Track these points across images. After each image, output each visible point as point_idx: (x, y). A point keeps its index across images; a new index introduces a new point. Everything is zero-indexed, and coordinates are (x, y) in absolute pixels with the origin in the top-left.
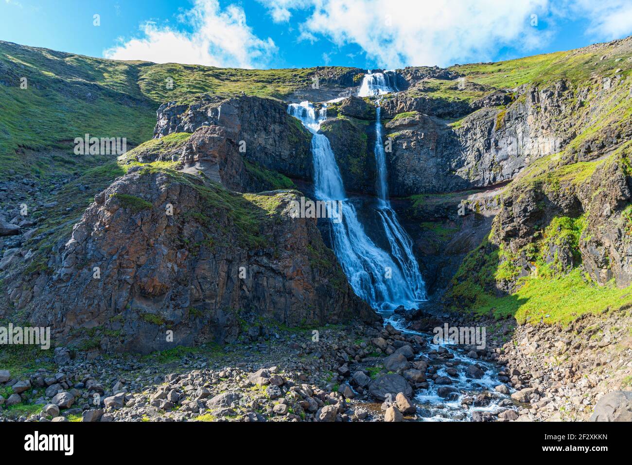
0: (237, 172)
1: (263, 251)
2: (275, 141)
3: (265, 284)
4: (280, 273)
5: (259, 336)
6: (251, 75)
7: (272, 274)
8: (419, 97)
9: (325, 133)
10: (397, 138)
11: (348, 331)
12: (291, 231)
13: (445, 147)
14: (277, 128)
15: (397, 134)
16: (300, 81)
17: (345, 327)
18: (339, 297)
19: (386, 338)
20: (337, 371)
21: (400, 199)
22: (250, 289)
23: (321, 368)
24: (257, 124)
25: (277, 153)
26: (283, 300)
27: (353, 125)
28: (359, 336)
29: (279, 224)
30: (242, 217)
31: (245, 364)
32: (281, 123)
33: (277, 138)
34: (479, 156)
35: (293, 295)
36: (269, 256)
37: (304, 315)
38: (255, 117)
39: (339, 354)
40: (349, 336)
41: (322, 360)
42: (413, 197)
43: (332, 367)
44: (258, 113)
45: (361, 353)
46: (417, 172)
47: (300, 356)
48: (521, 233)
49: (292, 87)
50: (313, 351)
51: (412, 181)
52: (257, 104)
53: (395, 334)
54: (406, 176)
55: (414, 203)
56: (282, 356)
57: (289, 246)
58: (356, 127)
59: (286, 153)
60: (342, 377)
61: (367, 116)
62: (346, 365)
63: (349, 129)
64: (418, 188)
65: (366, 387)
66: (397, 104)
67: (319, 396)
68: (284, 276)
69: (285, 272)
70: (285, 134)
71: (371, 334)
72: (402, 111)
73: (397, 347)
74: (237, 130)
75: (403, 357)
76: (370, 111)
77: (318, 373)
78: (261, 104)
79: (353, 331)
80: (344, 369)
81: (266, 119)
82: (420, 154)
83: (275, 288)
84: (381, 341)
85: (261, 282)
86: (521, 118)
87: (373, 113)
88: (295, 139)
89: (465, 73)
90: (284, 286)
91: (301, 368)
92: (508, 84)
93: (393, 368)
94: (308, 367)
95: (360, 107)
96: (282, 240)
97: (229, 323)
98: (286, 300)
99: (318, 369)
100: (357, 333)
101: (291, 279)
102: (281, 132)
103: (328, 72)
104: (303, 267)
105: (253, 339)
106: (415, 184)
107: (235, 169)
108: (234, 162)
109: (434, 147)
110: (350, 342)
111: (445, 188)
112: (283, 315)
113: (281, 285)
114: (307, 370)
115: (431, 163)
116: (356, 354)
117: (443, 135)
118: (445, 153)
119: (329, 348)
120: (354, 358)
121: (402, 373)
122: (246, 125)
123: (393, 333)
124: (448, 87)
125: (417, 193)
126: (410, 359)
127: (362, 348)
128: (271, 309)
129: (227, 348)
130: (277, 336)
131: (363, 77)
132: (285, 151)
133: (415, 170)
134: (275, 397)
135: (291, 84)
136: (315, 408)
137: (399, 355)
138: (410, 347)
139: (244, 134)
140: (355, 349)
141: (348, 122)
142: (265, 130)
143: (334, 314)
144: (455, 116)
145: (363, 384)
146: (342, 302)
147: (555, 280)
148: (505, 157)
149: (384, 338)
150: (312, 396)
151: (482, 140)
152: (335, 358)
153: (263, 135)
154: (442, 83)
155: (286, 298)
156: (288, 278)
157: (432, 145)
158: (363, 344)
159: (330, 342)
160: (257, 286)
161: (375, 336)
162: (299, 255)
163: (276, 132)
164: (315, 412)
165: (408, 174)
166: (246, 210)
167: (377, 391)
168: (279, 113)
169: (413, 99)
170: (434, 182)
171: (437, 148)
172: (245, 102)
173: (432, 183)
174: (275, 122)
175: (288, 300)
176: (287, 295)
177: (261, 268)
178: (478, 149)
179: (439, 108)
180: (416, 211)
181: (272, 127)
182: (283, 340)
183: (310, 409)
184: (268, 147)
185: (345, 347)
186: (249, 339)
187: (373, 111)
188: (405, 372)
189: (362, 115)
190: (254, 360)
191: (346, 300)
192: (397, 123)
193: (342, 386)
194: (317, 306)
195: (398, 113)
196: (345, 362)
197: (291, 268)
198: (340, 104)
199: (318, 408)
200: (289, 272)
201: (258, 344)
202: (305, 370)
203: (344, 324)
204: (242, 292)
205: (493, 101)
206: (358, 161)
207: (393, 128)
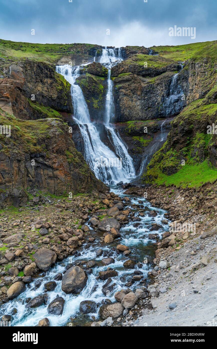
0: (24, 108)
1: (40, 154)
2: (48, 89)
3: (42, 173)
4: (50, 166)
5: (39, 201)
6: (34, 47)
7: (45, 167)
8: (132, 64)
9: (79, 84)
10: (120, 88)
11: (90, 196)
12: (55, 142)
13: (146, 94)
14: (49, 81)
15: (120, 85)
16: (64, 52)
17: (88, 194)
18: (85, 178)
19: (109, 200)
20: (81, 218)
21: (122, 123)
22: (33, 176)
23: (73, 217)
24: (36, 78)
25: (50, 96)
26: (53, 181)
27: (95, 79)
28: (95, 199)
29: (48, 138)
30: (26, 135)
31: (30, 217)
32: (51, 77)
33: (49, 87)
34: (164, 100)
35: (59, 179)
36: (43, 157)
37: (65, 189)
38: (35, 73)
39: (83, 209)
40: (90, 199)
41: (73, 213)
42: (129, 122)
43: (79, 216)
44: (36, 71)
45: (96, 208)
46: (131, 108)
47: (61, 211)
48: (181, 142)
49: (60, 55)
50: (68, 208)
51: (128, 113)
52: (36, 65)
53: (115, 197)
54: (125, 110)
55: (129, 126)
56: (51, 212)
57: (55, 151)
58: (96, 81)
59: (55, 96)
60: (84, 221)
61: (103, 75)
62: (87, 215)
63: (92, 82)
64: (131, 117)
65: (97, 226)
66: (120, 68)
67: (70, 232)
68: (52, 168)
69: (54, 166)
70: (54, 85)
71: (102, 198)
73: (115, 203)
74: (23, 82)
75: (117, 209)
76: (105, 72)
77: (70, 220)
78: (38, 65)
79: (92, 196)
80: (85, 217)
81: (42, 75)
82: (133, 98)
83: (48, 175)
84: (106, 201)
85: (39, 172)
86: (186, 79)
87: (106, 73)
88: (60, 88)
89: (159, 51)
90: (53, 173)
91: (61, 218)
92: (180, 59)
93: (111, 215)
94: (65, 217)
95: (99, 69)
96: (51, 148)
97: (21, 195)
98: (55, 181)
99: (71, 218)
100: (95, 197)
101: (57, 170)
102: (51, 83)
103: (81, 47)
104: (64, 163)
105: (35, 204)
106: (130, 115)
107: (23, 106)
108: (22, 102)
109: (140, 94)
110: (90, 202)
111: (146, 117)
112: (53, 190)
113: (51, 173)
114: (64, 219)
115: (138, 103)
116: (93, 209)
117: (145, 87)
118: (146, 97)
119: (78, 207)
120: (91, 211)
121: (116, 217)
122: (29, 78)
123: (114, 196)
124: (148, 59)
125: (131, 120)
126: (121, 209)
127: (97, 205)
128: (46, 187)
129: (21, 209)
130: (50, 201)
131: (102, 51)
132: (54, 95)
133: (130, 107)
134: (43, 235)
135: (59, 53)
136: (67, 238)
137: (116, 208)
138: (121, 203)
139: (29, 84)
140: (93, 206)
141: (92, 78)
142: (41, 81)
143: (83, 188)
144: (152, 76)
145: (95, 224)
146: (86, 181)
147: (195, 165)
148: (177, 101)
149: (108, 200)
150: (66, 233)
151: (166, 91)
152: (81, 211)
153: (40, 85)
154: (146, 57)
155: (54, 180)
156: (55, 169)
157: (139, 93)
158: (97, 203)
159: (78, 203)
160: (37, 175)
161: (104, 199)
162: (61, 156)
163: (49, 83)
164: (66, 241)
165: (126, 109)
166: (29, 131)
167: (102, 227)
168: (50, 71)
169: (129, 65)
170: (140, 114)
171: (141, 94)
172: (27, 64)
173: (139, 114)
174: (47, 77)
175: (56, 181)
176: (55, 179)
177: (39, 164)
178: (163, 95)
179: (143, 71)
180: (130, 130)
181: (46, 80)
182: (53, 203)
183: (64, 239)
184: (44, 92)
185: (87, 205)
186: (33, 204)
187: (106, 72)
188: (117, 216)
189: (100, 74)
190: (34, 215)
191: (89, 180)
192: (120, 79)
193: (83, 226)
194: (72, 184)
195: (121, 73)
196: (86, 213)
197: (57, 164)
198: (88, 66)
199: (69, 239)
200: (56, 165)
201: (38, 206)
202: (63, 218)
203: (88, 193)
204: (29, 178)
205: (172, 68)
206: (98, 102)
207: (118, 82)
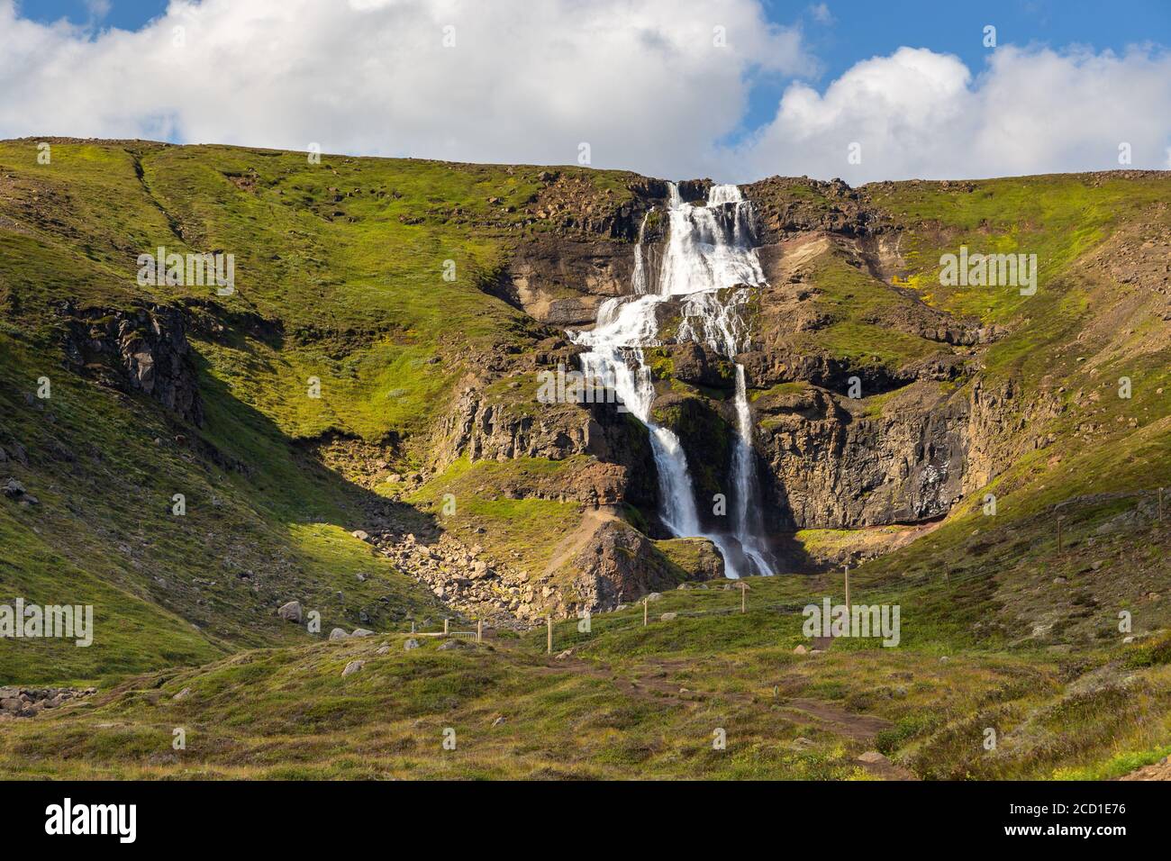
10: (778, 430)
13: (854, 449)
15: (777, 421)
16: (513, 224)
21: (781, 535)
34: (907, 472)
42: (803, 533)
46: (810, 492)
49: (501, 241)
51: (801, 506)
54: (790, 497)
55: (804, 544)
61: (721, 382)
63: (698, 414)
64: (811, 519)
66: (773, 366)
72: (780, 380)
82: (814, 460)
86: (965, 420)
87: (732, 377)
106: (807, 511)
109: (837, 449)
111: (854, 520)
117: (851, 429)
118: (855, 460)
125: (809, 527)
133: (805, 487)
141: (697, 402)
144: (872, 389)
148: (943, 477)
151: (912, 444)
157: (833, 445)
165: (794, 494)
169: (801, 358)
170: (837, 509)
171: (841, 449)
178: (905, 458)
179: (844, 375)
189: (712, 381)
192: (776, 402)
195: (777, 382)
205: (934, 372)
206: (714, 471)
207: (768, 412)
